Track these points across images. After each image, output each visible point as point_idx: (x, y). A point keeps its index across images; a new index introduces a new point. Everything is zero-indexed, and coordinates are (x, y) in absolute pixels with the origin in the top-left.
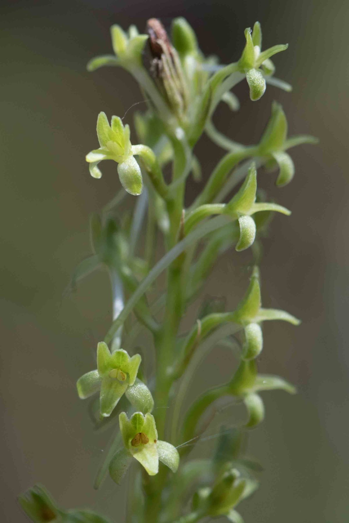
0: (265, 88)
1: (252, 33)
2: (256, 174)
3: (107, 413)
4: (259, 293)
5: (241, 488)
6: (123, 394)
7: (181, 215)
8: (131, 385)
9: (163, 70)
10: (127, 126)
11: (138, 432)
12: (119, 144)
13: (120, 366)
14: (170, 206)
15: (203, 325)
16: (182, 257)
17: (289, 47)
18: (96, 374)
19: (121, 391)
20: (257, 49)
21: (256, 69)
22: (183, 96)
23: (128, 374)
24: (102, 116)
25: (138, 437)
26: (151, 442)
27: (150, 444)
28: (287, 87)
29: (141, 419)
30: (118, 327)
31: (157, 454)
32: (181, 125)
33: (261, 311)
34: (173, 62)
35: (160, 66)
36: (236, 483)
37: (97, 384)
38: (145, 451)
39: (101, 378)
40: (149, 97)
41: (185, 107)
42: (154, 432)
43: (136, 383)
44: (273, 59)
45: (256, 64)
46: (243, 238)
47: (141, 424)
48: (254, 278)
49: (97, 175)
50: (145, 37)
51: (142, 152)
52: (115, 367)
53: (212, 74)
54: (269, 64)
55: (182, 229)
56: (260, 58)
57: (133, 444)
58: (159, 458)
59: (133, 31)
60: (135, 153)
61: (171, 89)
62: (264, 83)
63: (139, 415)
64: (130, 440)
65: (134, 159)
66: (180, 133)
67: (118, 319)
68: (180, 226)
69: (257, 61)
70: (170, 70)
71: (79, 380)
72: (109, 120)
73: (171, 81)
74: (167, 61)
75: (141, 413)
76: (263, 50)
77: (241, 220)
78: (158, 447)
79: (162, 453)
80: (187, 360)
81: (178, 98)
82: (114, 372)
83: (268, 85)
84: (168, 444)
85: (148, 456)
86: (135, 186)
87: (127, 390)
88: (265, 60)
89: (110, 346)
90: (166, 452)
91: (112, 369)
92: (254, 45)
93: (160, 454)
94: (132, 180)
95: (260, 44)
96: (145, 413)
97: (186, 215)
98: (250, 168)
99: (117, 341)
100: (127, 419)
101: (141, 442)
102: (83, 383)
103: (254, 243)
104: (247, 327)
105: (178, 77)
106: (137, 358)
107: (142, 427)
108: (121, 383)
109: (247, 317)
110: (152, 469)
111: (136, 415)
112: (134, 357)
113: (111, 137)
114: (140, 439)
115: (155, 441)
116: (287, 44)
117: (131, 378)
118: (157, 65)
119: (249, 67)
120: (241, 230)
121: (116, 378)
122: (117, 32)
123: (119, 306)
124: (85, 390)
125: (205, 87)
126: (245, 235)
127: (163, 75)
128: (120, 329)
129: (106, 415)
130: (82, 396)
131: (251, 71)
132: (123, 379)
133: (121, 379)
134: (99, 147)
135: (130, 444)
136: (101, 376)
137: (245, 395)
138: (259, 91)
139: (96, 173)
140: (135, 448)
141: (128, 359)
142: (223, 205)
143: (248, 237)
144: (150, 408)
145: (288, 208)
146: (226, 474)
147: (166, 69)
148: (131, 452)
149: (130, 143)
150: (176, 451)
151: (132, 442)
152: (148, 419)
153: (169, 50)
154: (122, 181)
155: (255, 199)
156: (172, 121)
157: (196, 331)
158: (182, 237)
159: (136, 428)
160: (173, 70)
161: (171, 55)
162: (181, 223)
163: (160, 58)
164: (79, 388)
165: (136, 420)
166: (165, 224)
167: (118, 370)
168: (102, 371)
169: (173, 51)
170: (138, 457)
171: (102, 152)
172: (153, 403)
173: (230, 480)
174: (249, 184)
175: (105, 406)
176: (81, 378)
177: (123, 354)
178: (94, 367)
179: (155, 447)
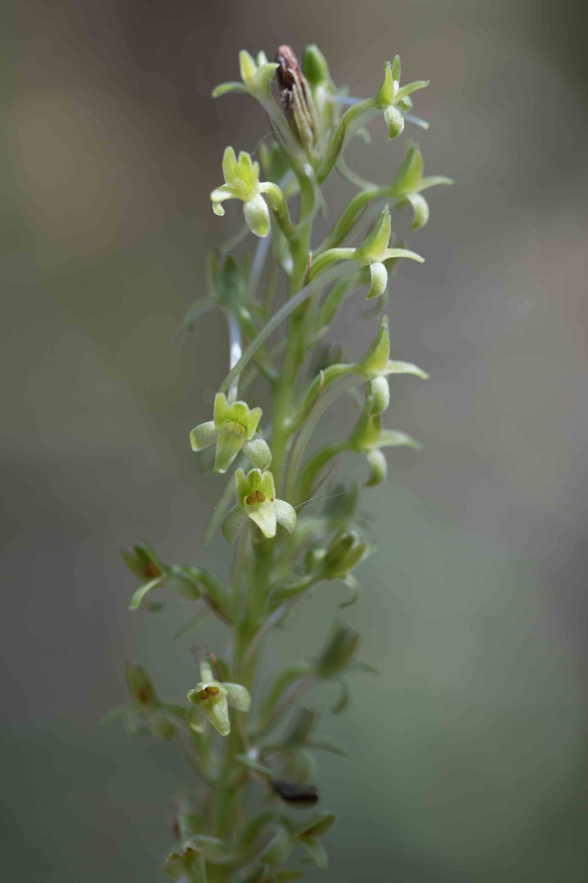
0: (403, 127)
1: (391, 67)
2: (390, 219)
3: (223, 469)
4: (388, 346)
5: (360, 551)
6: (240, 449)
7: (308, 257)
8: (249, 439)
9: (293, 101)
10: (256, 164)
11: (254, 490)
12: (246, 182)
13: (238, 418)
14: (294, 247)
15: (325, 376)
16: (306, 303)
17: (430, 84)
18: (211, 425)
19: (239, 445)
20: (396, 84)
21: (394, 105)
22: (313, 129)
23: (246, 427)
24: (229, 151)
25: (254, 496)
26: (267, 501)
27: (266, 503)
28: (425, 125)
29: (259, 477)
30: (235, 376)
31: (274, 514)
32: (310, 159)
33: (390, 363)
34: (304, 93)
35: (291, 96)
36: (356, 545)
37: (213, 437)
38: (261, 510)
39: (217, 430)
40: (279, 129)
41: (315, 141)
42: (272, 490)
43: (254, 438)
44: (412, 96)
45: (394, 101)
46: (374, 286)
47: (258, 480)
48: (383, 328)
49: (220, 212)
50: (277, 65)
51: (269, 190)
52: (233, 420)
53: (345, 108)
54: (407, 101)
55: (308, 273)
56: (399, 94)
57: (248, 502)
58: (277, 519)
59: (262, 58)
60: (262, 191)
61: (301, 122)
62: (403, 122)
63: (257, 472)
64: (246, 498)
65: (261, 198)
66: (309, 170)
67: (236, 367)
68: (306, 270)
69: (396, 97)
70: (301, 101)
71: (192, 431)
72: (237, 155)
73: (301, 113)
74: (298, 92)
75: (259, 470)
76: (401, 85)
77: (372, 267)
78: (275, 506)
79: (279, 513)
80: (307, 412)
81: (309, 132)
82: (231, 425)
83: (406, 122)
84: (284, 503)
85: (265, 516)
86: (262, 227)
87: (244, 444)
88: (404, 96)
89: (227, 393)
90: (284, 512)
91: (228, 421)
92: (394, 80)
93: (277, 515)
94: (258, 221)
95: (399, 79)
96: (262, 468)
97: (314, 258)
98: (384, 212)
99: (234, 391)
100: (244, 476)
101: (257, 499)
102: (196, 435)
103: (385, 292)
104: (373, 381)
105: (309, 109)
106: (258, 412)
107: (259, 485)
108: (238, 437)
109: (373, 370)
110: (269, 530)
111: (253, 472)
112: (254, 410)
113: (238, 174)
114: (256, 498)
115: (272, 500)
116: (429, 81)
117: (249, 431)
118: (288, 96)
119: (387, 103)
120: (372, 278)
121: (233, 431)
122: (245, 57)
123: (236, 352)
124: (199, 443)
125: (337, 121)
126: (376, 284)
127: (294, 107)
128: (237, 378)
129: (222, 471)
130: (195, 448)
131: (389, 108)
132: (241, 433)
133: (238, 433)
134: (224, 183)
135: (245, 501)
136: (217, 429)
137: (368, 451)
138: (397, 131)
139: (219, 211)
140: (250, 506)
141: (248, 412)
142: (353, 250)
143: (379, 285)
144: (267, 463)
145: (422, 255)
146: (344, 536)
147: (297, 100)
148: (247, 510)
149: (257, 181)
150: (294, 511)
151: (247, 500)
152: (266, 477)
153: (300, 80)
154: (248, 221)
155: (387, 244)
156: (300, 156)
157: (319, 381)
158: (307, 282)
159: (252, 485)
160: (304, 102)
161: (302, 85)
162: (307, 267)
163: (290, 89)
164: (193, 440)
165: (253, 477)
166: (289, 265)
167: (236, 423)
168: (219, 422)
169: (305, 81)
170: (254, 517)
171: (228, 190)
172: (271, 458)
173: (349, 541)
174: (383, 228)
175: (222, 462)
176: (194, 429)
177: (242, 407)
178: (211, 419)
179: (272, 506)
